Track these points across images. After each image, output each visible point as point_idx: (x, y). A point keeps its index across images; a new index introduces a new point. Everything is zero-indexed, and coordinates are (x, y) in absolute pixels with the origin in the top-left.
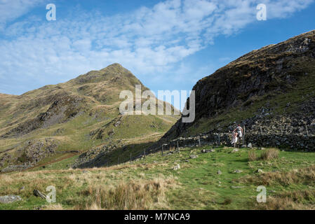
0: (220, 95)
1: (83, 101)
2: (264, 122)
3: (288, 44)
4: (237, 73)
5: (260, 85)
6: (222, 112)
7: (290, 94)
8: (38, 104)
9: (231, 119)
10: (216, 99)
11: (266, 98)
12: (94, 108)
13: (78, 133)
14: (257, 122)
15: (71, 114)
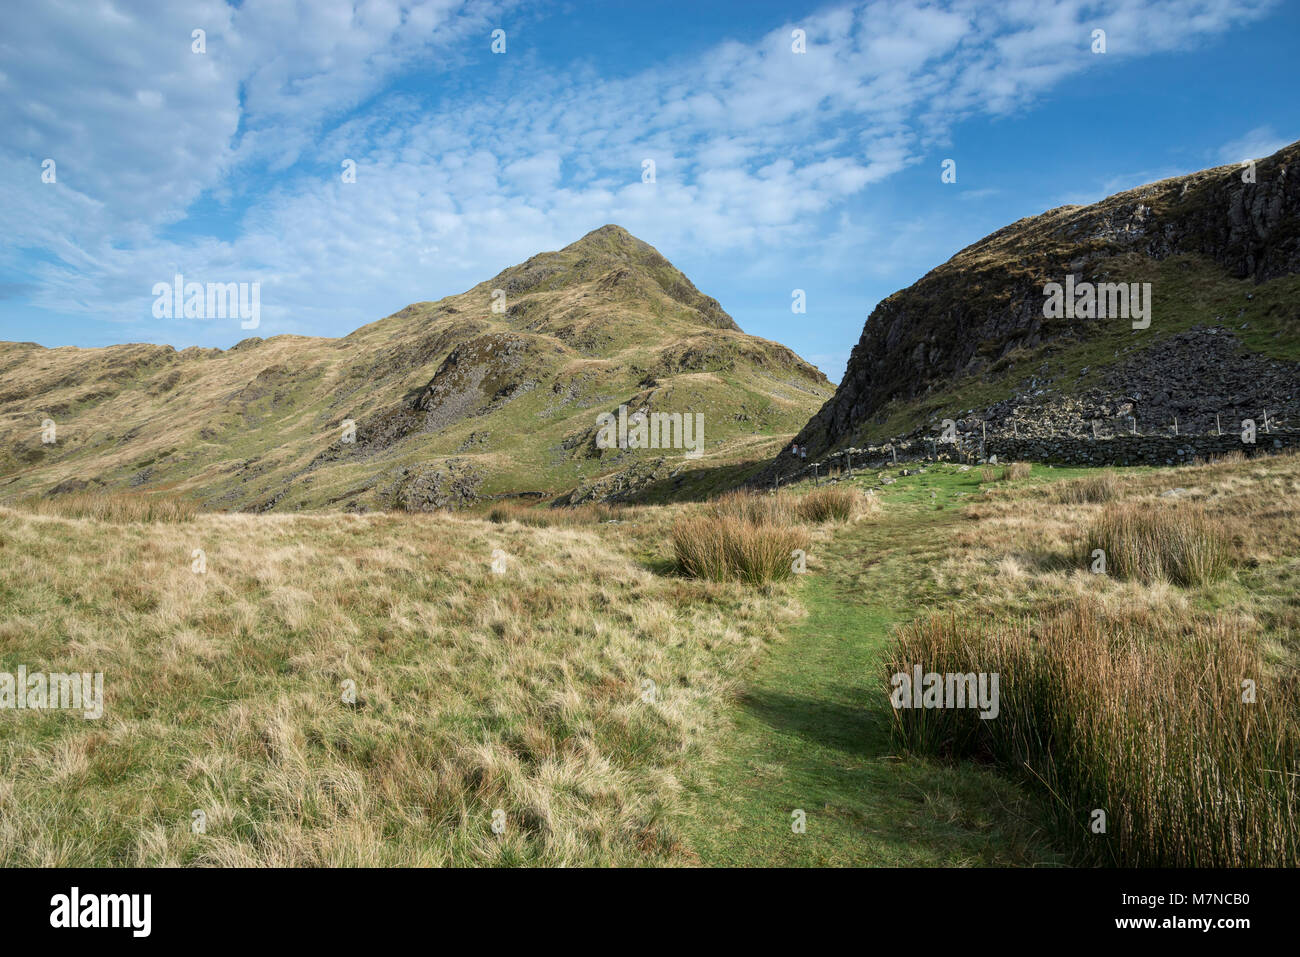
0: (937, 344)
1: (530, 349)
2: (1031, 412)
3: (1100, 217)
4: (977, 287)
5: (1031, 321)
6: (943, 386)
7: (1093, 346)
8: (398, 361)
9: (962, 405)
10: (927, 355)
11: (1042, 355)
12: (564, 368)
13: (529, 444)
14: (1015, 412)
15: (501, 390)
